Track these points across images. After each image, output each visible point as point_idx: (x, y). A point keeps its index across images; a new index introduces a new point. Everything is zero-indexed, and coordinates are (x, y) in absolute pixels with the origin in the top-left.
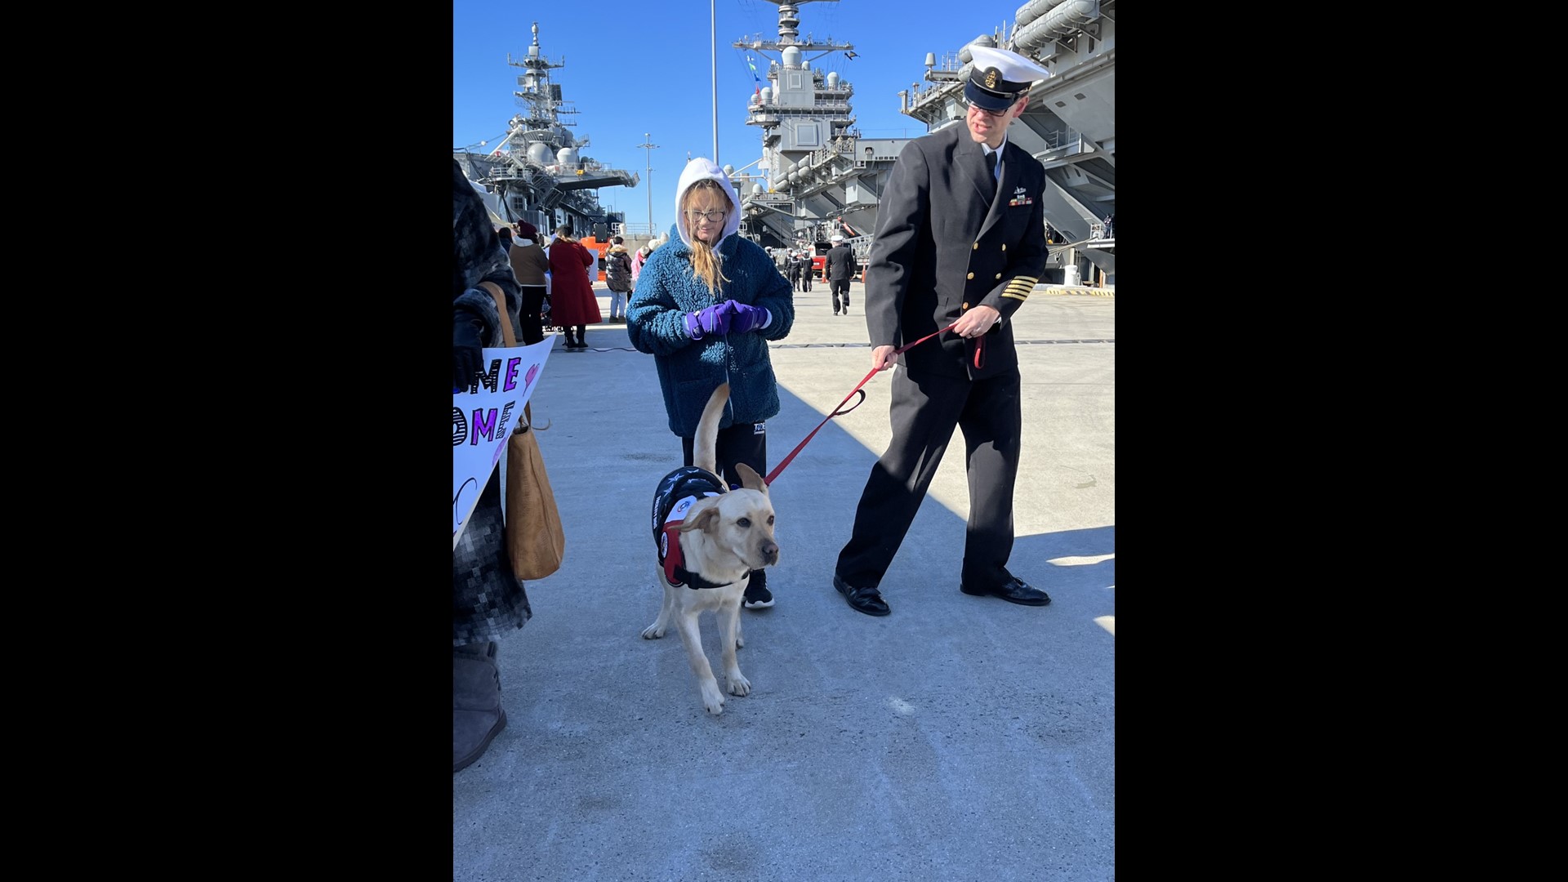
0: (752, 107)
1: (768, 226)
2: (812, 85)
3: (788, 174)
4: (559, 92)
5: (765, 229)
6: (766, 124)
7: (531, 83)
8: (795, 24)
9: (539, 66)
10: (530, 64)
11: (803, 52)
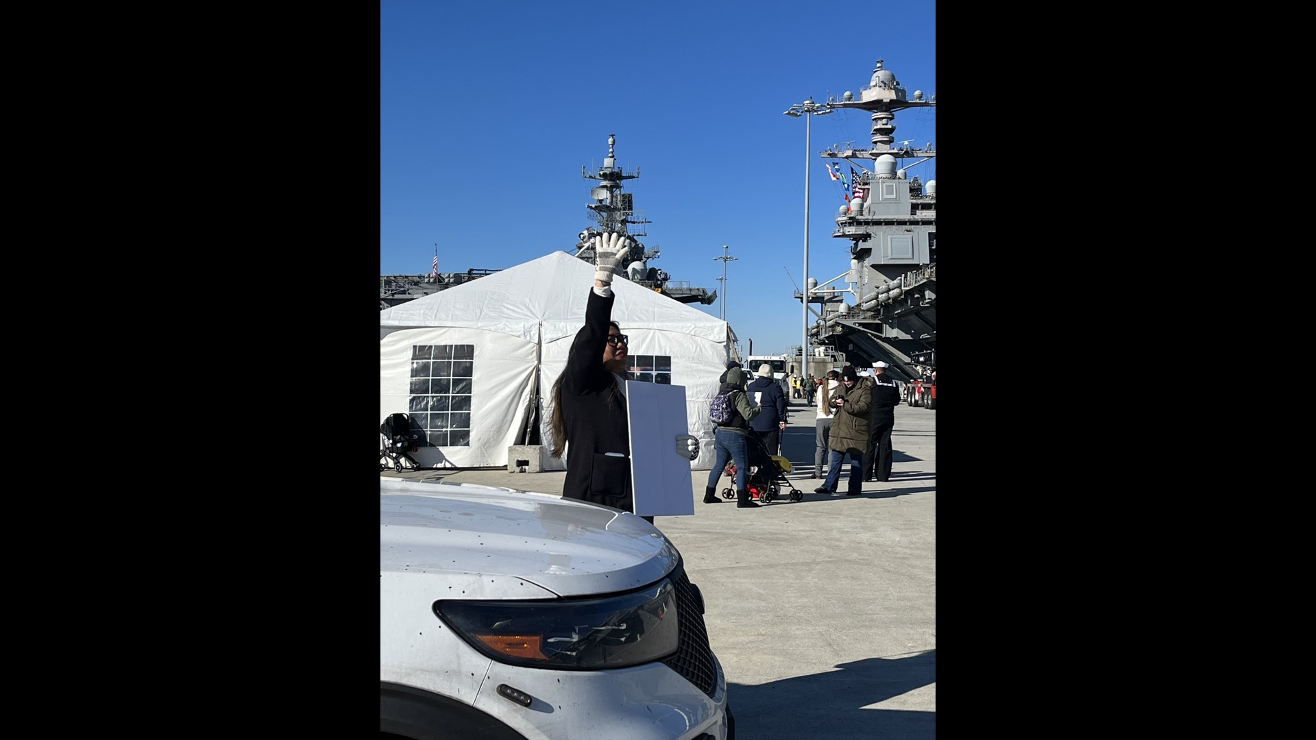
0: (839, 219)
1: (855, 345)
2: (909, 195)
3: (878, 293)
4: (630, 202)
5: (851, 347)
6: (856, 236)
7: (604, 195)
8: (891, 131)
9: (614, 178)
10: (605, 176)
11: (899, 160)
